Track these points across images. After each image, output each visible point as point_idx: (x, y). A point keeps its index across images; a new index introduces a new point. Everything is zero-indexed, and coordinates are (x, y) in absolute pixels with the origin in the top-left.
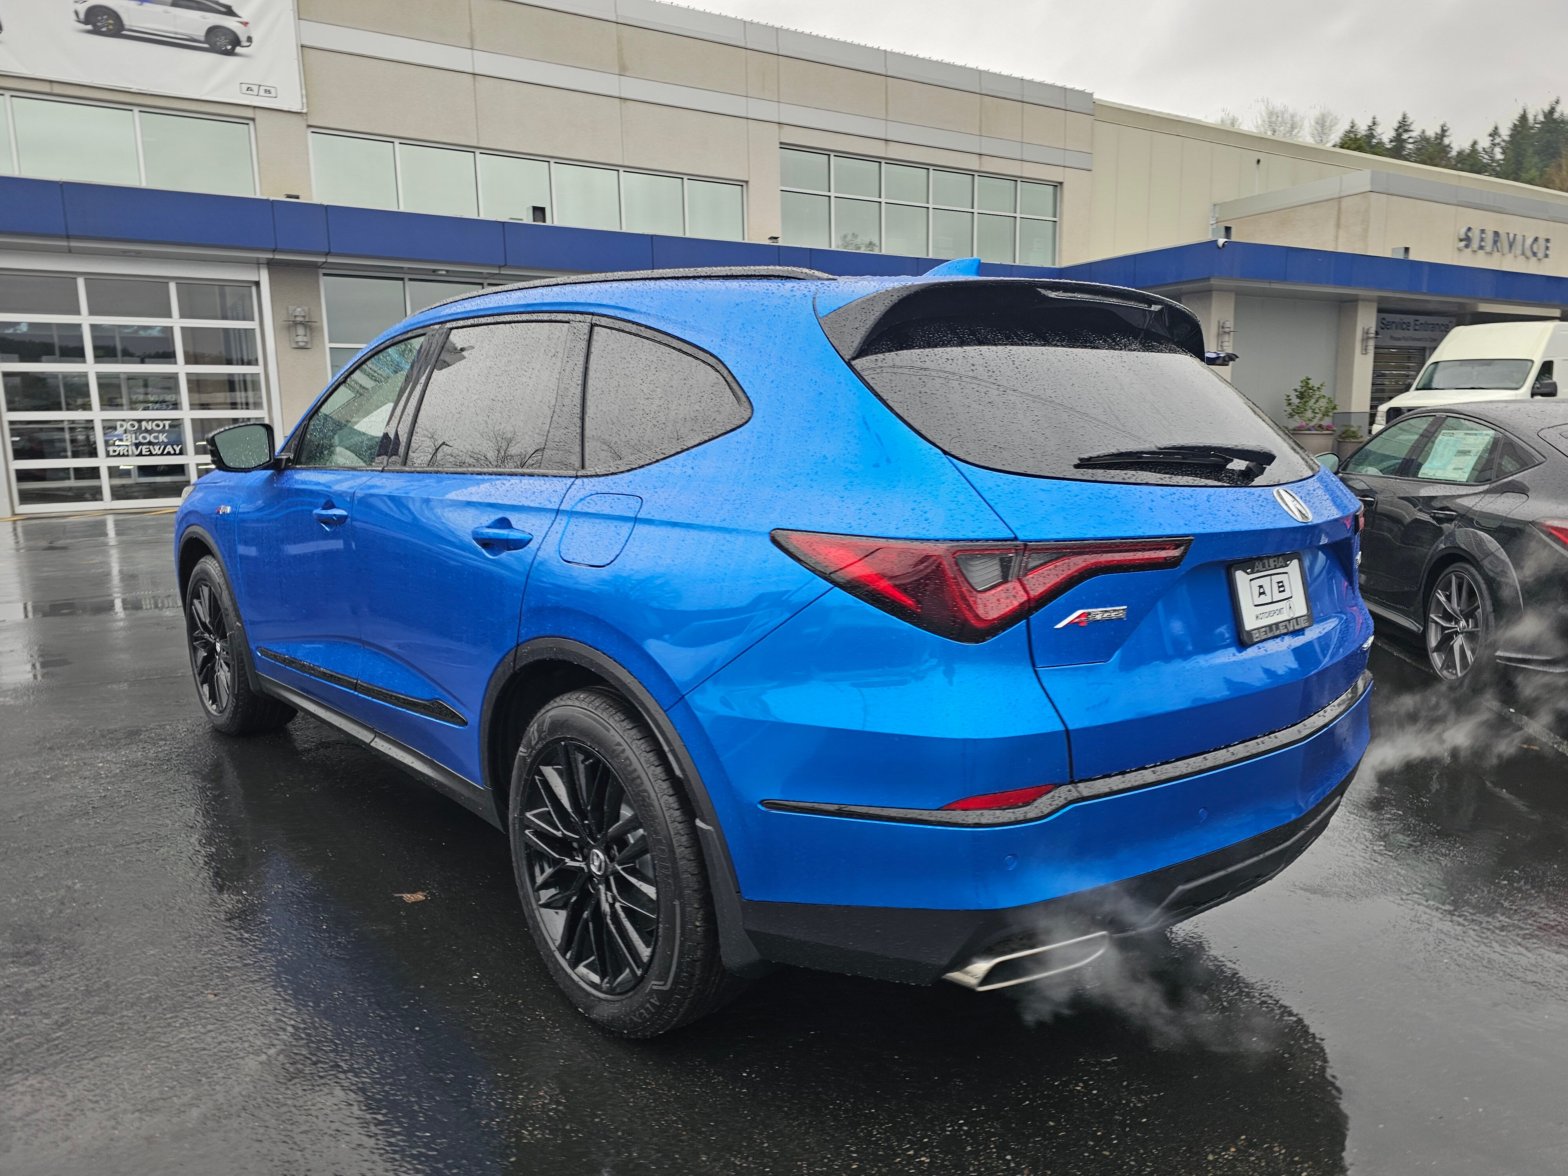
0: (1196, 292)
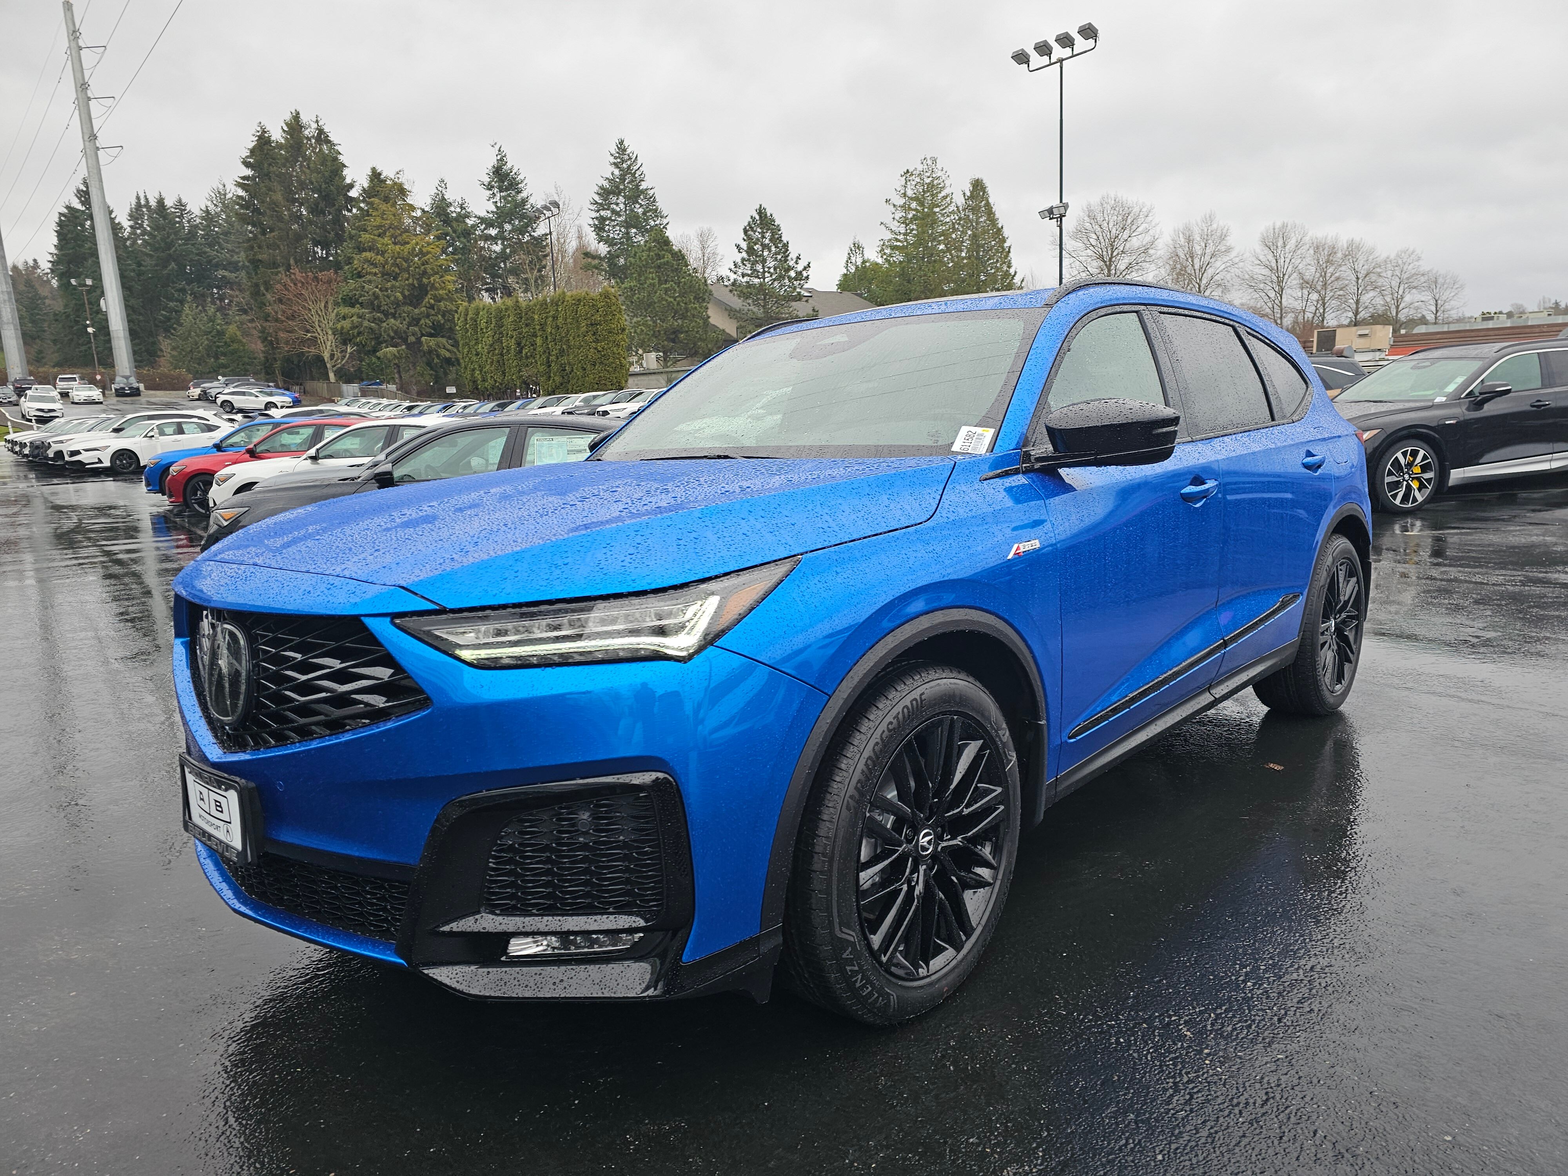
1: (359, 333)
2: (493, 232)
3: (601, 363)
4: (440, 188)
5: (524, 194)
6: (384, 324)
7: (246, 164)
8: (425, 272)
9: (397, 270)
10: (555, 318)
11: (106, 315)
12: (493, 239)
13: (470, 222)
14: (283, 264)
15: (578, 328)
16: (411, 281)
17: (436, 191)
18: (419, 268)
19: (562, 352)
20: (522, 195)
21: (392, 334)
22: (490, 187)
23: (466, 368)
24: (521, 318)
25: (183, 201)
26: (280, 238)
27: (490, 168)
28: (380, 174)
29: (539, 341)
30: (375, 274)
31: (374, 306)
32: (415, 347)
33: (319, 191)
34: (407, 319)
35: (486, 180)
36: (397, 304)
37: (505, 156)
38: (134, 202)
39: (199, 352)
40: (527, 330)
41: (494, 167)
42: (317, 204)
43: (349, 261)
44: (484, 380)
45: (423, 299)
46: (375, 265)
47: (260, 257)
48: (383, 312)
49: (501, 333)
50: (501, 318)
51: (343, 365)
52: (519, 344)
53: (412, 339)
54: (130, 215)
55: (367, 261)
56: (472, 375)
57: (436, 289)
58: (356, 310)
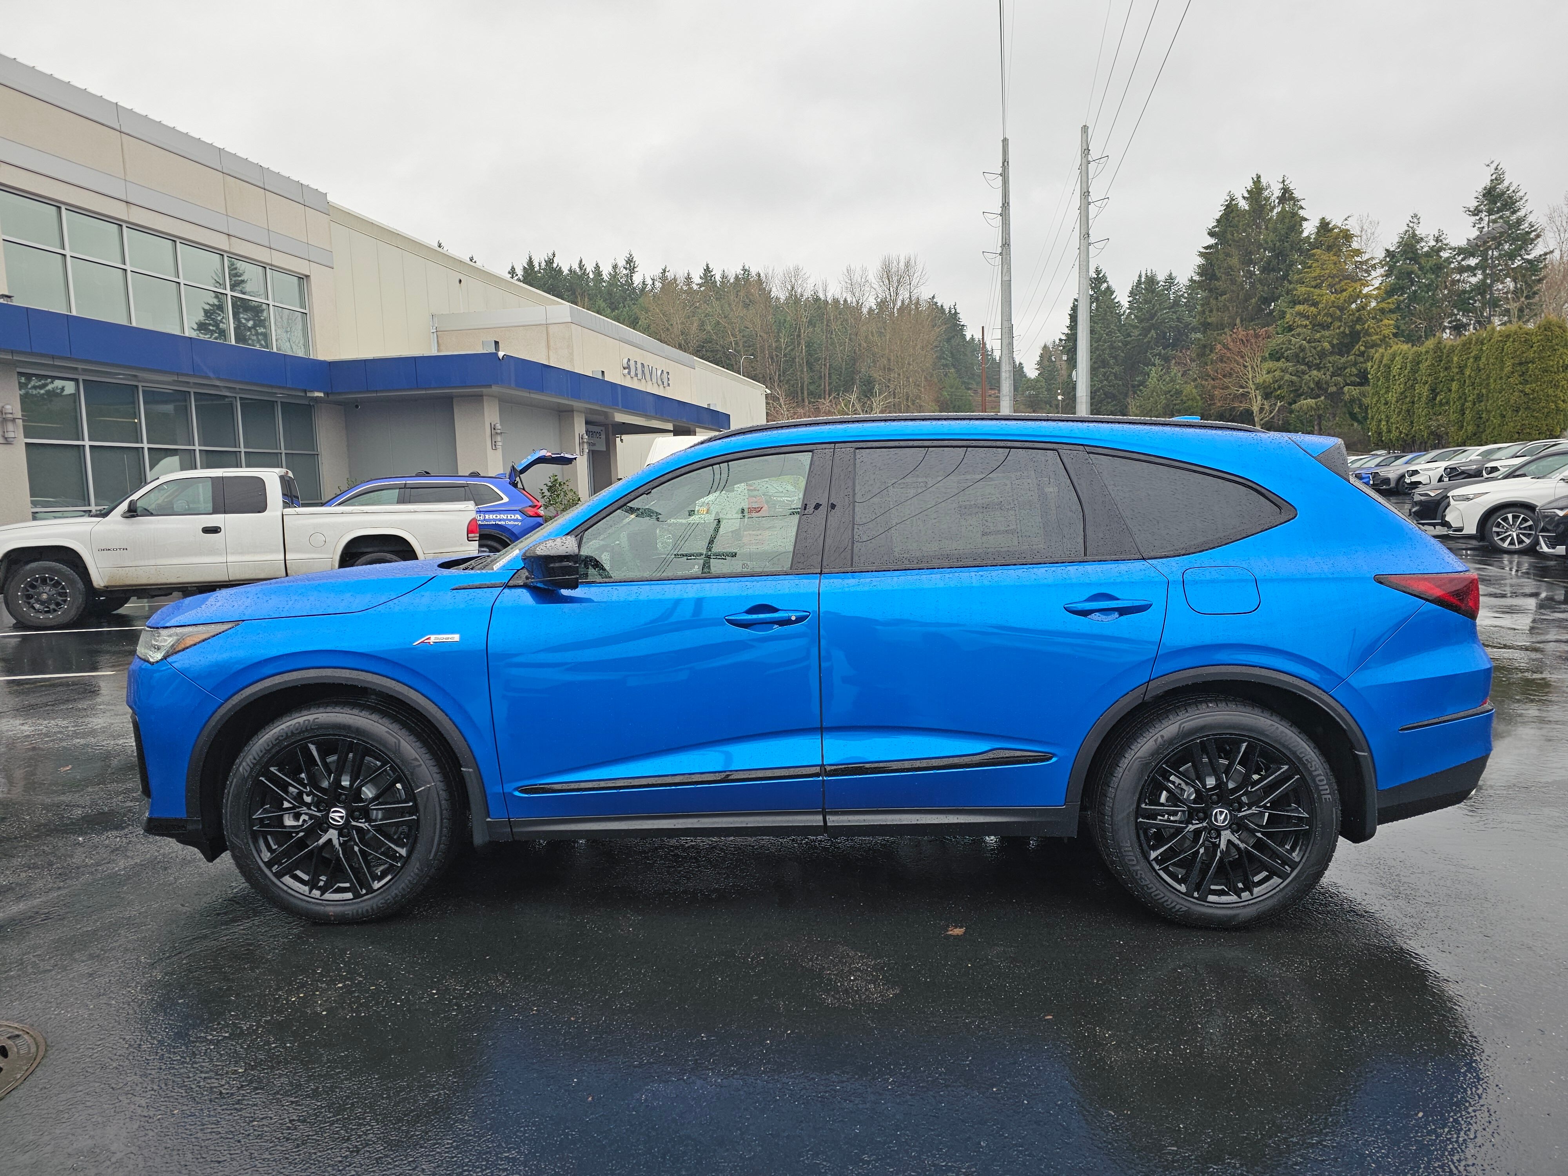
0: (472, 396)
1: (1279, 387)
2: (1473, 262)
3: (1528, 408)
4: (1411, 225)
5: (1521, 214)
6: (1307, 377)
7: (1211, 234)
8: (1359, 319)
9: (1329, 320)
10: (1477, 358)
11: (1075, 385)
12: (1471, 270)
13: (1445, 255)
14: (1229, 324)
15: (1502, 369)
16: (1342, 329)
17: (1407, 228)
18: (1354, 314)
19: (1480, 398)
20: (1519, 214)
21: (1312, 386)
22: (1476, 212)
23: (1372, 418)
24: (1441, 361)
25: (1173, 275)
26: (1231, 300)
27: (1480, 190)
28: (1328, 224)
29: (1454, 386)
30: (1306, 326)
31: (1298, 358)
32: (1335, 398)
33: (1272, 250)
34: (1331, 369)
35: (1473, 204)
36: (1322, 354)
37: (1503, 173)
38: (1136, 279)
39: (1157, 410)
40: (1446, 373)
41: (1485, 188)
42: (1269, 262)
43: (1283, 315)
44: (1389, 431)
45: (1354, 346)
46: (1307, 318)
47: (1209, 320)
48: (1307, 364)
49: (1415, 379)
50: (1418, 363)
51: (1273, 418)
52: (1433, 390)
53: (1333, 389)
54: (1131, 293)
55: (1300, 314)
56: (1379, 426)
57: (1370, 335)
58: (1281, 364)
